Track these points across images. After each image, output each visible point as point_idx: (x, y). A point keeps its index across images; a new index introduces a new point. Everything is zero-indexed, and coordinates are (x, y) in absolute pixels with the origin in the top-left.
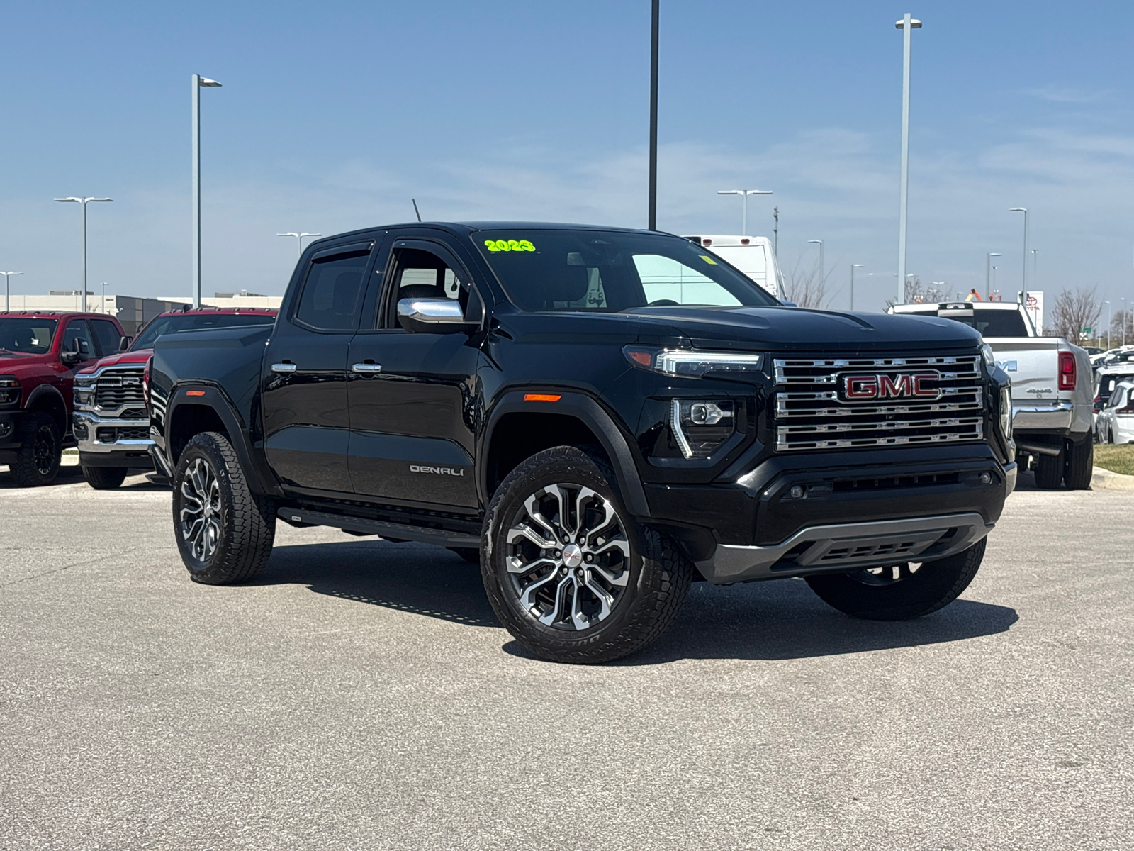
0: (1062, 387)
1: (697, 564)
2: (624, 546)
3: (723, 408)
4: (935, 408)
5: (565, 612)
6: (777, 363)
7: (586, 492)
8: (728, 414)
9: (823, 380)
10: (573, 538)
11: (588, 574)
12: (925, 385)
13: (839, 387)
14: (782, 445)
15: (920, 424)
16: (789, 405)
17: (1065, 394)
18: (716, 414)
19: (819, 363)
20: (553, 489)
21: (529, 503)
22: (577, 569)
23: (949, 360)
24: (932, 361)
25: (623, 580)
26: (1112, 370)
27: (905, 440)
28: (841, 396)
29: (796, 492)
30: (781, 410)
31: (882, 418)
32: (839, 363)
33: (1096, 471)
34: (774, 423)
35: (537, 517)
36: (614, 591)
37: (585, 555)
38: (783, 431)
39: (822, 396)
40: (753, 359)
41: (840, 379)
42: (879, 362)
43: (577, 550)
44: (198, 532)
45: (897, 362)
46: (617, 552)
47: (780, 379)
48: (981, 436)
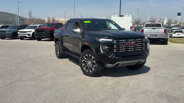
0: (164, 33)
1: (105, 66)
2: (95, 62)
3: (107, 46)
4: (137, 46)
5: (89, 70)
6: (115, 41)
7: (90, 55)
8: (108, 47)
9: (121, 43)
10: (89, 61)
11: (91, 65)
12: (136, 43)
13: (123, 44)
14: (115, 51)
15: (135, 48)
16: (116, 46)
17: (165, 34)
18: (106, 47)
19: (121, 41)
20: (86, 55)
21: (84, 57)
22: (90, 65)
23: (140, 39)
24: (137, 40)
25: (95, 66)
26: (173, 28)
27: (133, 50)
28: (124, 45)
29: (117, 58)
30: (115, 47)
31: (130, 47)
32: (123, 40)
33: (168, 42)
34: (114, 49)
35: (85, 58)
36: (94, 67)
37: (91, 63)
38: (115, 50)
39: (121, 45)
40: (111, 40)
41: (124, 43)
42: (129, 40)
43: (90, 63)
44: (57, 52)
45: (132, 40)
46: (94, 62)
47: (115, 43)
48: (144, 49)
